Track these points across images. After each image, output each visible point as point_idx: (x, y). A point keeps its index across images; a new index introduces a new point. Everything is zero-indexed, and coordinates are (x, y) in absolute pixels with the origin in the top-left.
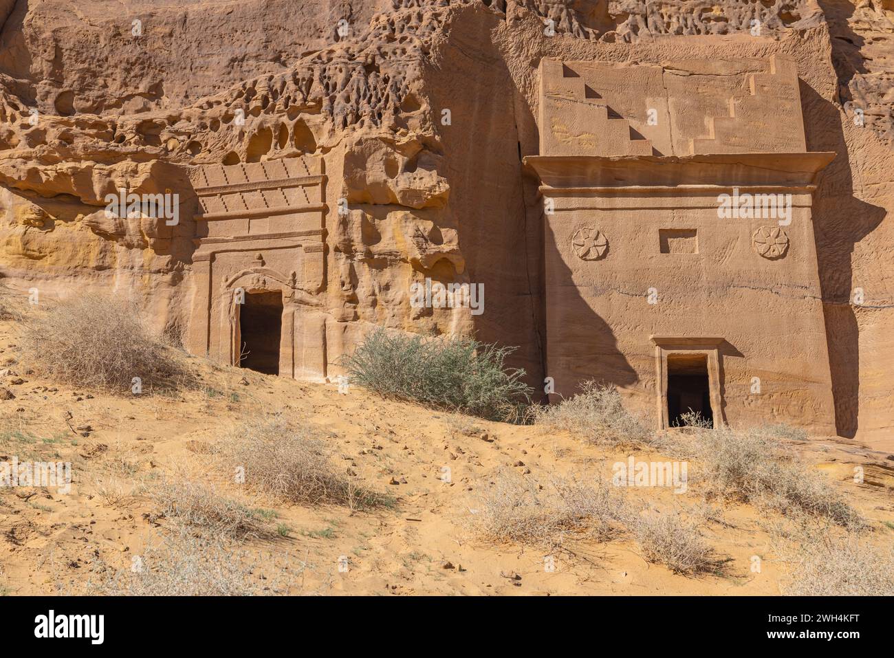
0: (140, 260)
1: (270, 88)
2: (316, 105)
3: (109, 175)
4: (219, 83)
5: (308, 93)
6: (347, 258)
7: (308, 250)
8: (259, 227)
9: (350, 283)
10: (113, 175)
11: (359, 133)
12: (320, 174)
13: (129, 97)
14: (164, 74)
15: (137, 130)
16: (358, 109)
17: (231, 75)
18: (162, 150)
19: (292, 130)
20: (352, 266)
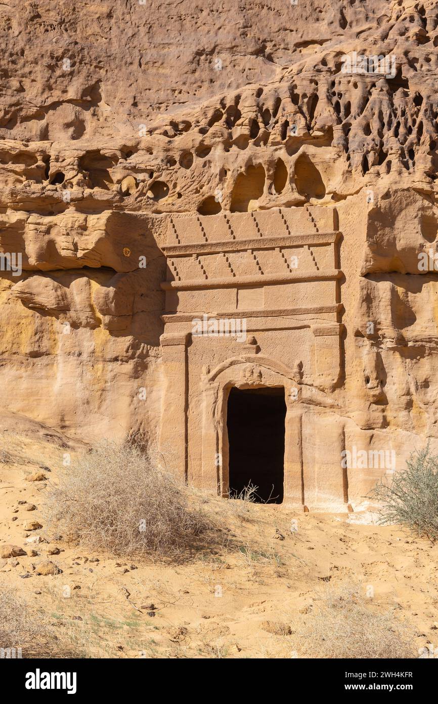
0: (90, 343)
1: (260, 108)
2: (324, 135)
3: (48, 232)
4: (180, 86)
5: (312, 117)
6: (372, 345)
7: (319, 333)
8: (252, 300)
9: (376, 379)
10: (54, 232)
11: (385, 182)
12: (334, 232)
13: (55, 105)
14: (102, 72)
15: (79, 165)
16: (382, 144)
17: (197, 74)
18: (115, 195)
19: (292, 169)
20: (378, 355)
